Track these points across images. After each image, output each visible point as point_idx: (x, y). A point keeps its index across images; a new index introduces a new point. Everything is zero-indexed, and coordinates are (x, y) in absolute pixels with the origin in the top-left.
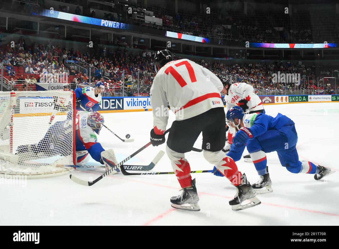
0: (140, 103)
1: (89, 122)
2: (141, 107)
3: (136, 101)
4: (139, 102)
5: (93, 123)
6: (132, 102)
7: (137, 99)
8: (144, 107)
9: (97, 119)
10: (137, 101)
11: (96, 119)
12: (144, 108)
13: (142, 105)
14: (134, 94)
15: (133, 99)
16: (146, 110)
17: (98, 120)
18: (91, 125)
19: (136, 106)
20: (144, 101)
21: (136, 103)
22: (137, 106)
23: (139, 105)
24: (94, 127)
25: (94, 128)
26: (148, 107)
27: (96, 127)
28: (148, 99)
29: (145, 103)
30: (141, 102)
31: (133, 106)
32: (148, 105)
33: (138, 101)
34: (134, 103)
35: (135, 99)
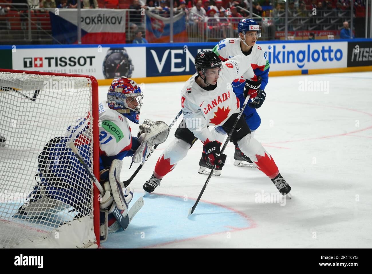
0: (291, 56)
1: (111, 99)
2: (293, 66)
3: (279, 53)
4: (289, 53)
5: (119, 99)
6: (270, 53)
7: (284, 47)
8: (301, 64)
9: (126, 89)
10: (282, 50)
11: (124, 89)
12: (300, 67)
13: (294, 61)
14: (278, 35)
15: (274, 47)
16: (305, 72)
17: (127, 91)
18: (116, 106)
19: (279, 62)
20: (300, 52)
21: (280, 57)
22: (284, 62)
23: (288, 61)
24: (124, 108)
25: (125, 112)
26: (309, 65)
27: (127, 107)
28: (309, 46)
29: (301, 56)
30: (293, 52)
31: (274, 62)
32: (309, 60)
33: (286, 50)
34: (276, 57)
35: (279, 47)
